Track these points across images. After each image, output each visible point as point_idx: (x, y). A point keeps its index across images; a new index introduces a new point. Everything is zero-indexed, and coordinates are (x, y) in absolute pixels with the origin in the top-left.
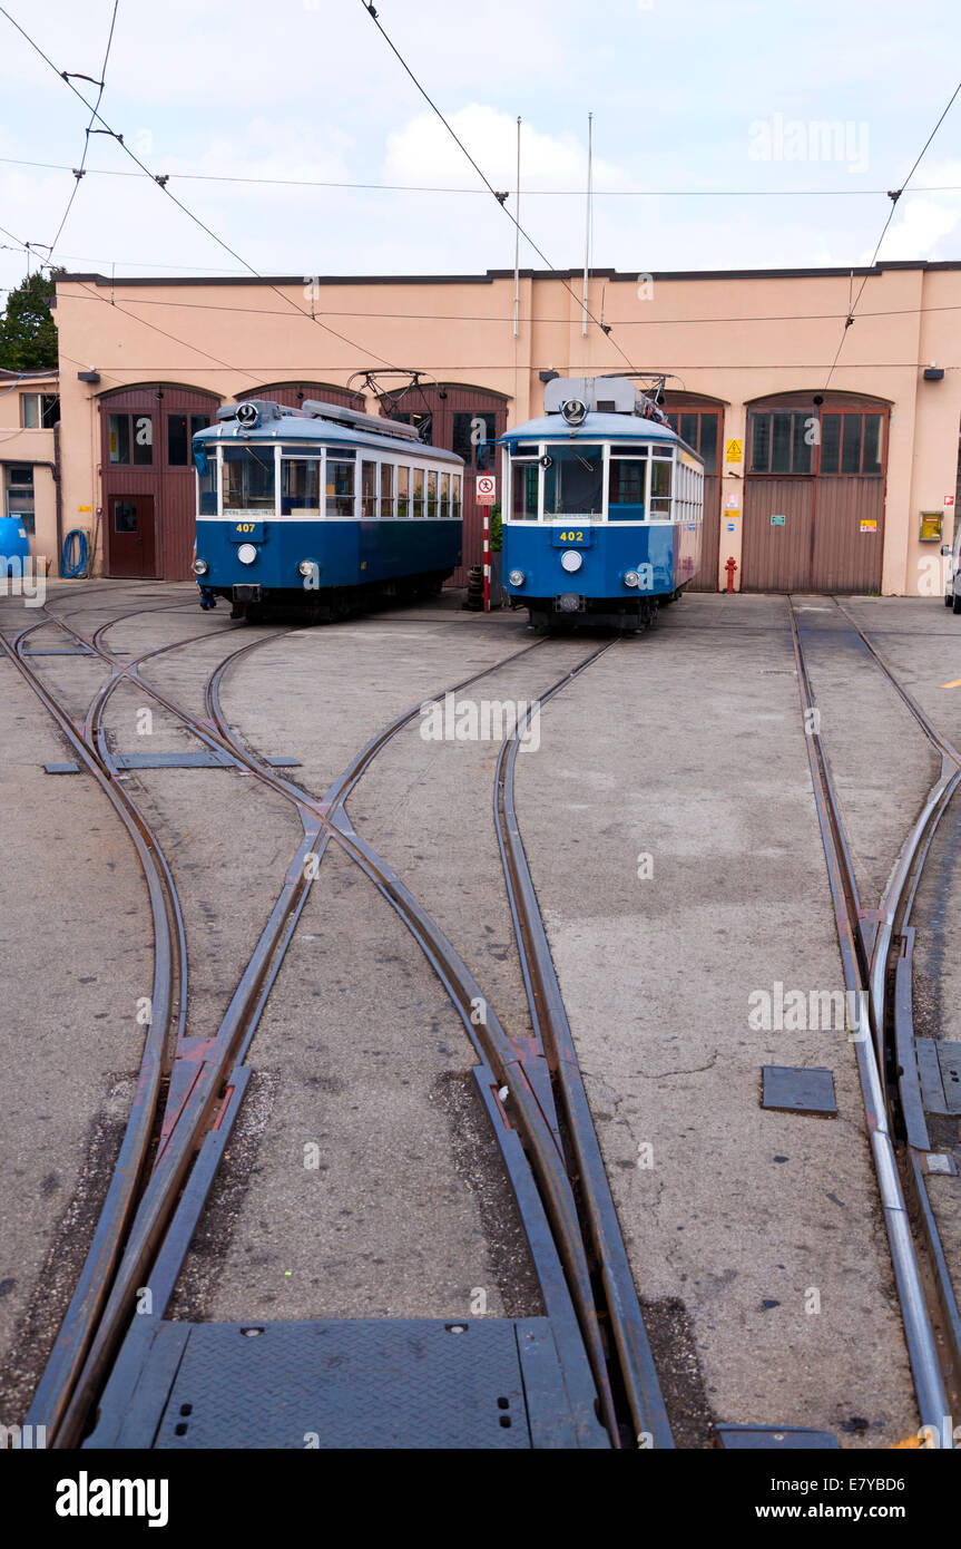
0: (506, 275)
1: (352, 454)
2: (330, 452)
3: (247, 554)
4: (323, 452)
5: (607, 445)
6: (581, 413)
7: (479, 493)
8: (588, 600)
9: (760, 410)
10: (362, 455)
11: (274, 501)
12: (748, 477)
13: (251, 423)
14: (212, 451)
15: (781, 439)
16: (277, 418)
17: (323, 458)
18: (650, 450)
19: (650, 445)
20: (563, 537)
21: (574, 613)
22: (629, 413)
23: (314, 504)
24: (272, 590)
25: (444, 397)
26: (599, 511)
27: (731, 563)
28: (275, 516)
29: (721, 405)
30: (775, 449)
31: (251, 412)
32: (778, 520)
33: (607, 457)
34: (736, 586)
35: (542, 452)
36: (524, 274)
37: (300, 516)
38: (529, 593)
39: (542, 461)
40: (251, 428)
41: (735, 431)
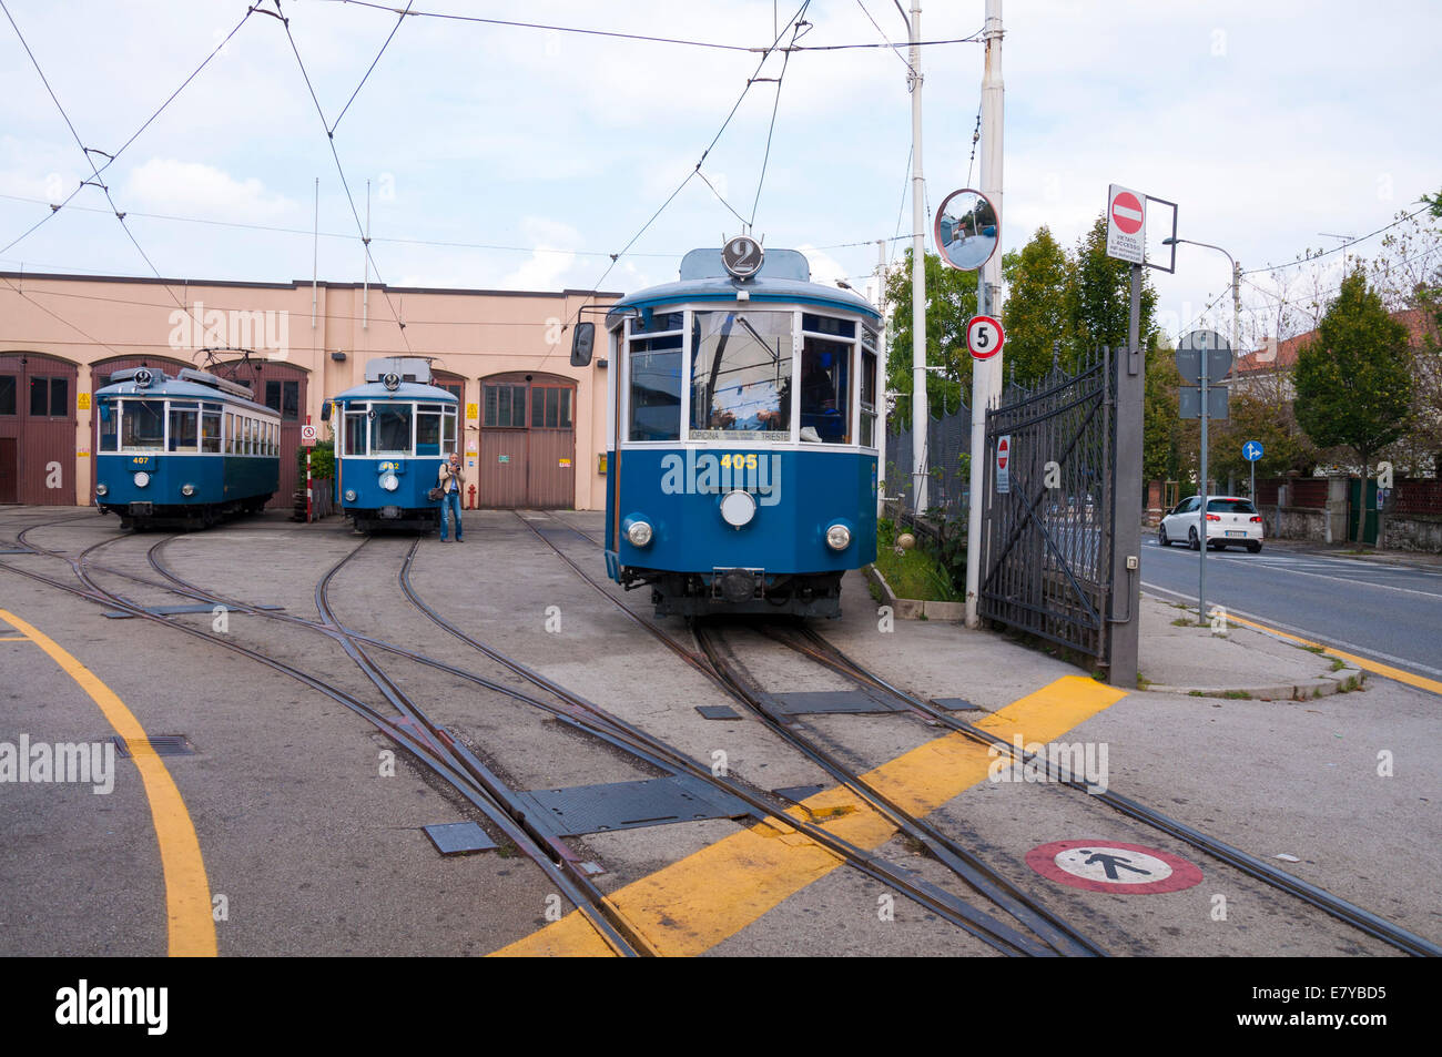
0: (308, 284)
1: (220, 408)
2: (206, 406)
3: (142, 479)
4: (201, 406)
5: (415, 405)
6: (397, 382)
7: (303, 437)
8: (403, 510)
9: (488, 384)
10: (227, 408)
11: (163, 442)
12: (482, 429)
13: (146, 384)
14: (115, 403)
15: (505, 408)
16: (164, 381)
17: (201, 411)
18: (443, 408)
19: (443, 404)
20: (384, 466)
21: (393, 519)
22: (425, 383)
23: (192, 443)
24: (162, 506)
25: (259, 369)
26: (410, 449)
27: (472, 488)
28: (165, 452)
29: (463, 379)
30: (500, 410)
31: (146, 376)
32: (504, 459)
33: (415, 412)
34: (476, 504)
35: (369, 408)
36: (320, 284)
37: (182, 452)
38: (359, 505)
39: (370, 414)
40: (146, 388)
41: (473, 396)
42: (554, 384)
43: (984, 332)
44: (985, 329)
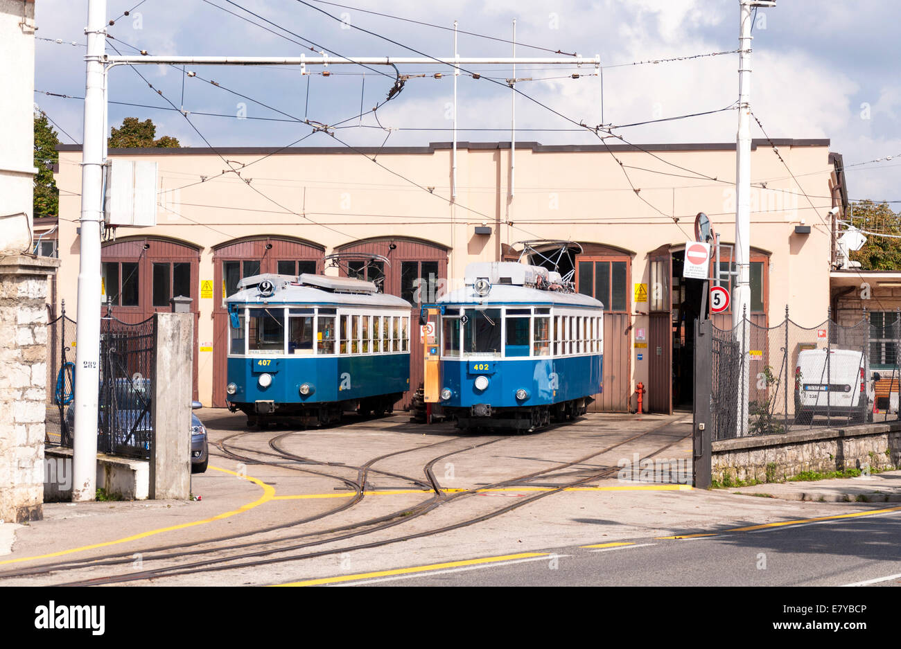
0: (447, 146)
3: (265, 380)
4: (316, 311)
5: (503, 309)
6: (487, 288)
12: (653, 314)
13: (268, 293)
14: (242, 311)
16: (284, 288)
18: (533, 311)
19: (533, 307)
20: (476, 367)
21: (484, 417)
24: (282, 405)
25: (393, 247)
27: (641, 387)
29: (629, 255)
31: (269, 286)
33: (504, 316)
35: (462, 313)
36: (461, 145)
38: (455, 404)
39: (462, 319)
40: (268, 296)
41: (640, 275)
43: (718, 296)
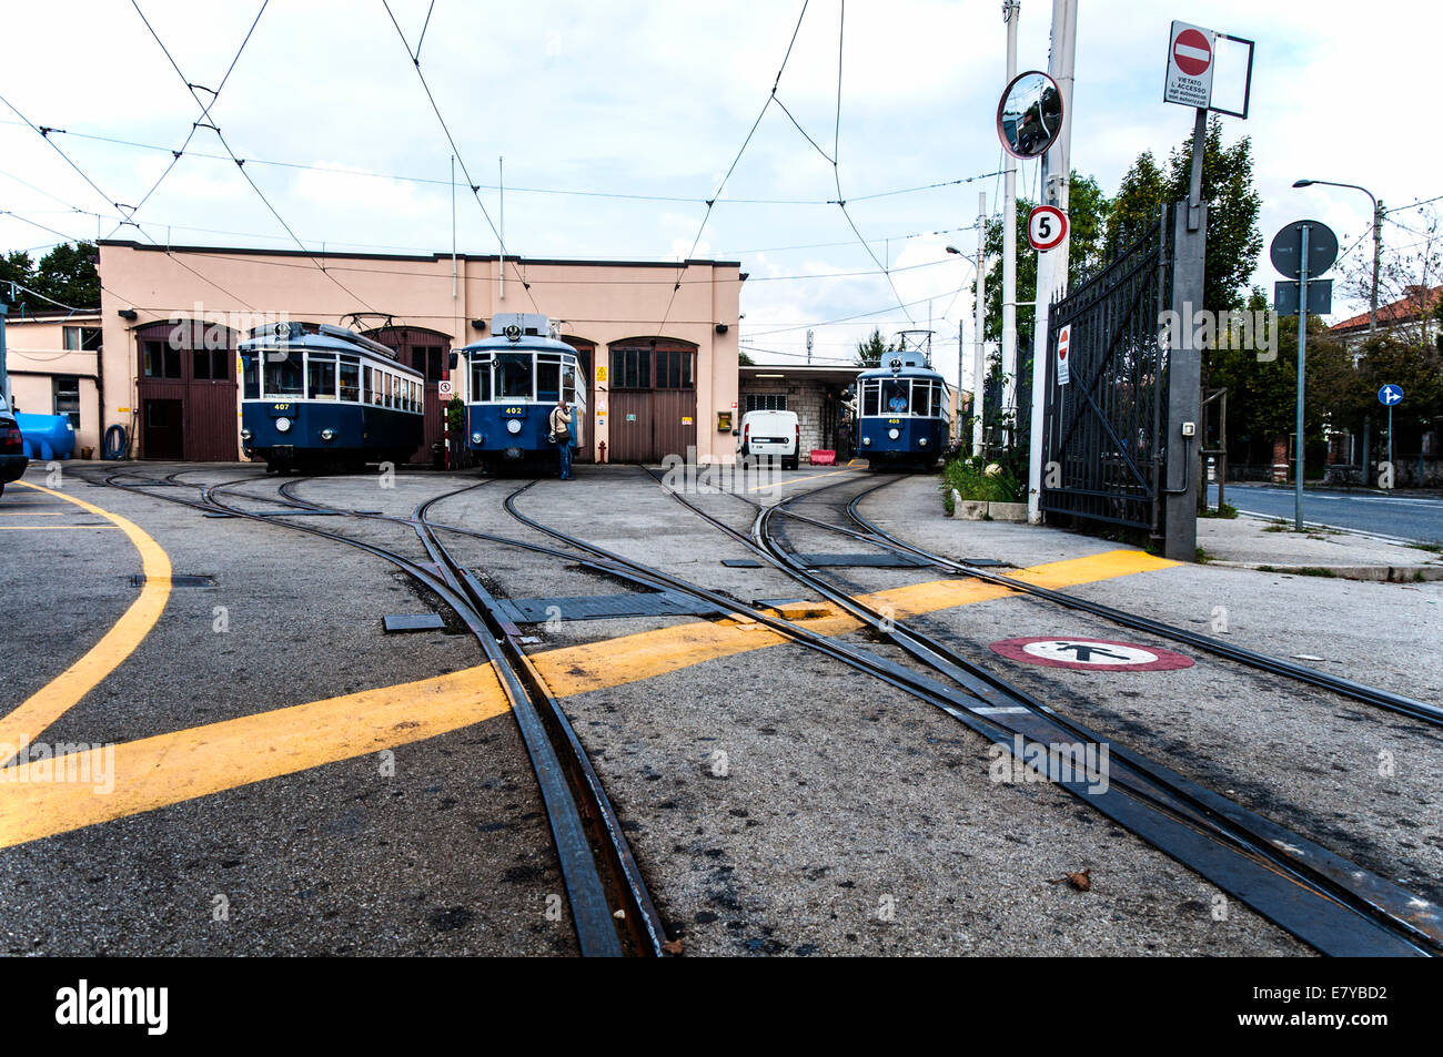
0: (448, 257)
1: (358, 361)
2: (342, 358)
3: (283, 424)
4: (338, 357)
5: (535, 354)
6: (517, 334)
7: (440, 392)
8: (525, 451)
9: (617, 348)
10: (364, 362)
11: (303, 389)
12: (611, 390)
14: (256, 354)
15: (631, 370)
16: (303, 334)
17: (338, 361)
18: (562, 359)
19: (562, 355)
20: (508, 411)
21: (516, 460)
22: (546, 336)
23: (332, 392)
24: (303, 449)
25: (405, 335)
26: (531, 394)
27: (602, 444)
28: (305, 399)
29: (593, 344)
30: (628, 373)
32: (631, 417)
33: (535, 361)
34: (606, 459)
35: (493, 357)
36: (459, 257)
37: (321, 399)
38: (486, 448)
39: (493, 363)
41: (602, 360)
42: (676, 348)
43: (1046, 223)
44: (1048, 219)
